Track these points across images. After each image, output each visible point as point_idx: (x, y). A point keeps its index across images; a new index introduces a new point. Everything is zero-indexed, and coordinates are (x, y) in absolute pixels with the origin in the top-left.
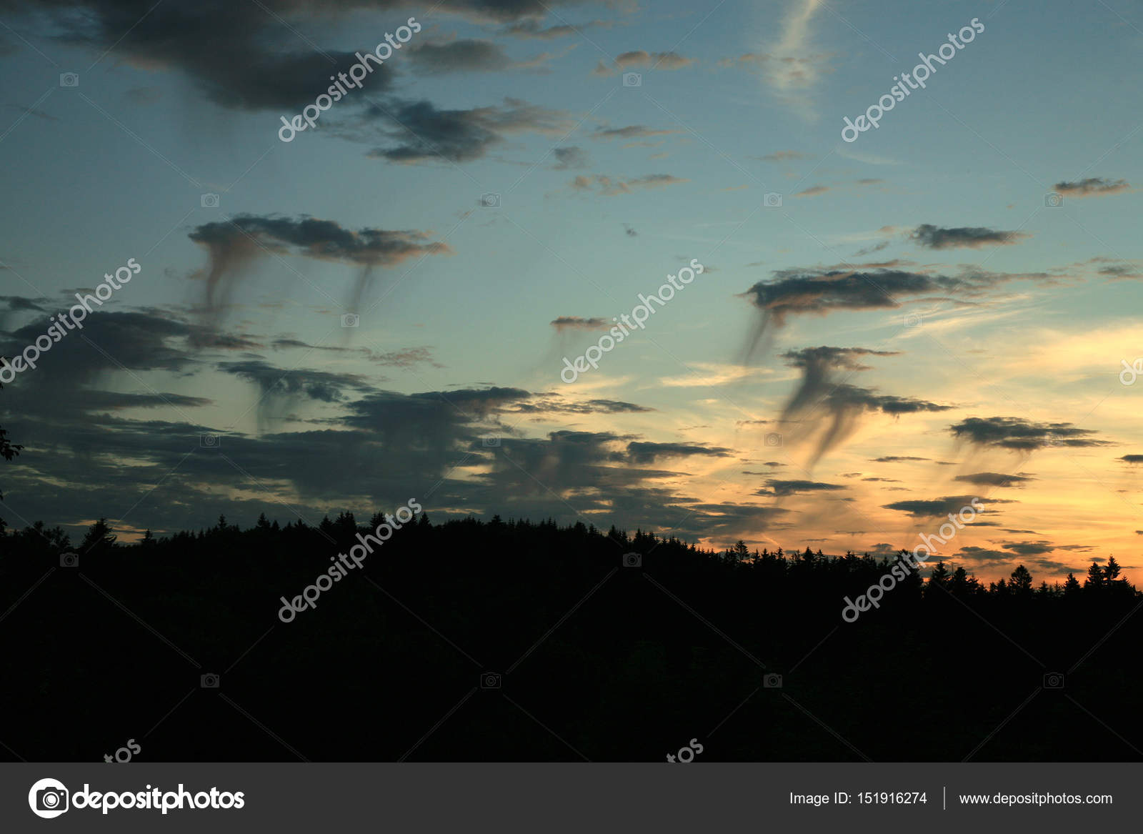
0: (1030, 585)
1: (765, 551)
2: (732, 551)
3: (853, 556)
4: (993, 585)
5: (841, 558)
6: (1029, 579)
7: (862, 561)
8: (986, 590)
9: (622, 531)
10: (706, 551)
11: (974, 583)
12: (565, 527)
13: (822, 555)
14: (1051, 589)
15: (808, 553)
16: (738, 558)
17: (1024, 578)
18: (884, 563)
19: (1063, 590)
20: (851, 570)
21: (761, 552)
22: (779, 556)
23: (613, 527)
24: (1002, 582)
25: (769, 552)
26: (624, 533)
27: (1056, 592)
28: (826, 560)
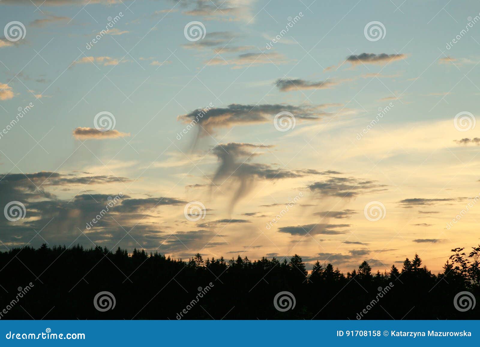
0: (370, 273)
1: (213, 259)
2: (193, 260)
3: (266, 260)
4: (349, 274)
5: (259, 261)
6: (369, 269)
7: (271, 262)
8: (345, 277)
9: (124, 250)
10: (177, 261)
11: (337, 273)
12: (88, 250)
13: (247, 260)
14: (382, 275)
15: (239, 259)
16: (197, 263)
17: (367, 269)
18: (284, 263)
19: (390, 275)
20: (265, 268)
21: (211, 259)
22: (222, 262)
23: (119, 248)
24: (354, 272)
25: (215, 259)
26: (126, 252)
27: (386, 276)
28: (250, 263)
